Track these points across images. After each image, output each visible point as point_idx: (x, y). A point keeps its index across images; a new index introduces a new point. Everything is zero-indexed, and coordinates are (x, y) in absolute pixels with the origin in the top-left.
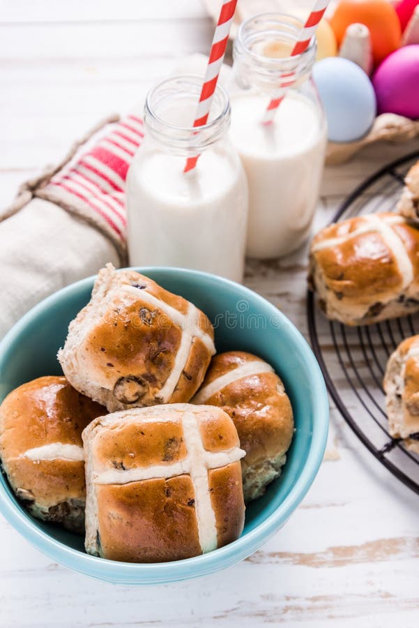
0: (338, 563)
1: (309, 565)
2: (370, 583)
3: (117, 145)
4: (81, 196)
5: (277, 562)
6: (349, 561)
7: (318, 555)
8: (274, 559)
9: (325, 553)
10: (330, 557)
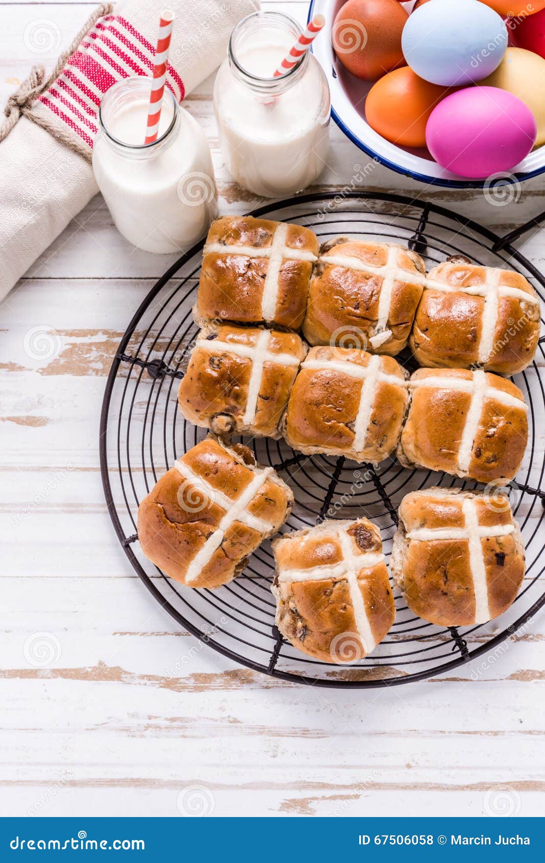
0: (198, 689)
1: (172, 689)
2: (222, 709)
3: (105, 56)
4: (67, 120)
5: (145, 684)
6: (207, 688)
7: (182, 680)
8: (143, 682)
9: (187, 679)
10: (191, 682)
